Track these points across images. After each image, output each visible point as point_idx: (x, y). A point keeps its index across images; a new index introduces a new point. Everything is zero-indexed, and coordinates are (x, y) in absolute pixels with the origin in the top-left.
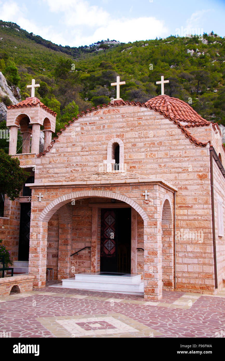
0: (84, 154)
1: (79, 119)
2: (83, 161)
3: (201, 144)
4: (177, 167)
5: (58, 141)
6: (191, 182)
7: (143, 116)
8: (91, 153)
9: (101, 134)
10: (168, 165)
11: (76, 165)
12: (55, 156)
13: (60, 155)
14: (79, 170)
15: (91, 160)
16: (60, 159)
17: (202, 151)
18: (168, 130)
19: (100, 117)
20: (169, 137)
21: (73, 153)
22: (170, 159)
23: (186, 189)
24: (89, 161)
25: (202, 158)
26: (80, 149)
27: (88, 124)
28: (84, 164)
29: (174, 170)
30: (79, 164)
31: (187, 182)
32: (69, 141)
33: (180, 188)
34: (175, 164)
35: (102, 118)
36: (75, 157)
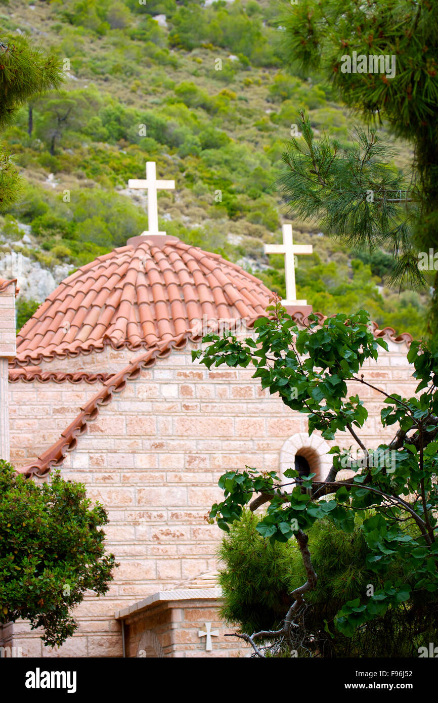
0: (198, 480)
1: (170, 358)
2: (195, 503)
5: (96, 428)
9: (253, 414)
11: (173, 515)
13: (109, 478)
14: (182, 535)
21: (157, 474)
26: (182, 462)
27: (205, 376)
32: (138, 432)
36: (166, 489)
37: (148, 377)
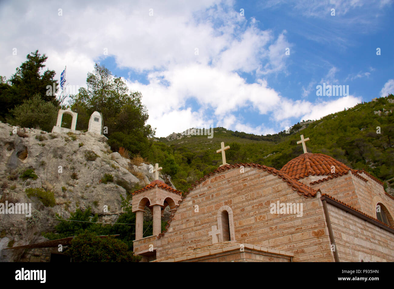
0: (197, 229)
1: (190, 193)
2: (196, 236)
3: (310, 195)
4: (289, 226)
5: (174, 219)
6: (307, 243)
7: (248, 176)
8: (203, 226)
9: (210, 204)
10: (279, 227)
12: (173, 235)
13: (177, 233)
14: (193, 247)
16: (177, 237)
17: (313, 203)
18: (273, 186)
19: (208, 187)
20: (276, 194)
21: (187, 229)
22: (281, 219)
23: (303, 252)
24: (202, 236)
25: (314, 211)
26: (193, 224)
27: (198, 196)
28: (198, 239)
29: (286, 231)
31: (302, 244)
32: (183, 218)
33: (296, 252)
34: (287, 224)
35: (210, 187)
36: (189, 233)
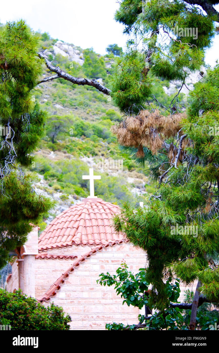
1: (96, 254)
2: (106, 312)
5: (68, 282)
8: (116, 302)
11: (97, 316)
12: (65, 303)
13: (73, 302)
14: (101, 325)
15: (118, 311)
19: (125, 254)
21: (91, 300)
24: (114, 313)
26: (101, 295)
27: (110, 261)
28: (108, 316)
30: (101, 315)
32: (84, 284)
35: (128, 255)
36: (95, 306)
37: (88, 262)
